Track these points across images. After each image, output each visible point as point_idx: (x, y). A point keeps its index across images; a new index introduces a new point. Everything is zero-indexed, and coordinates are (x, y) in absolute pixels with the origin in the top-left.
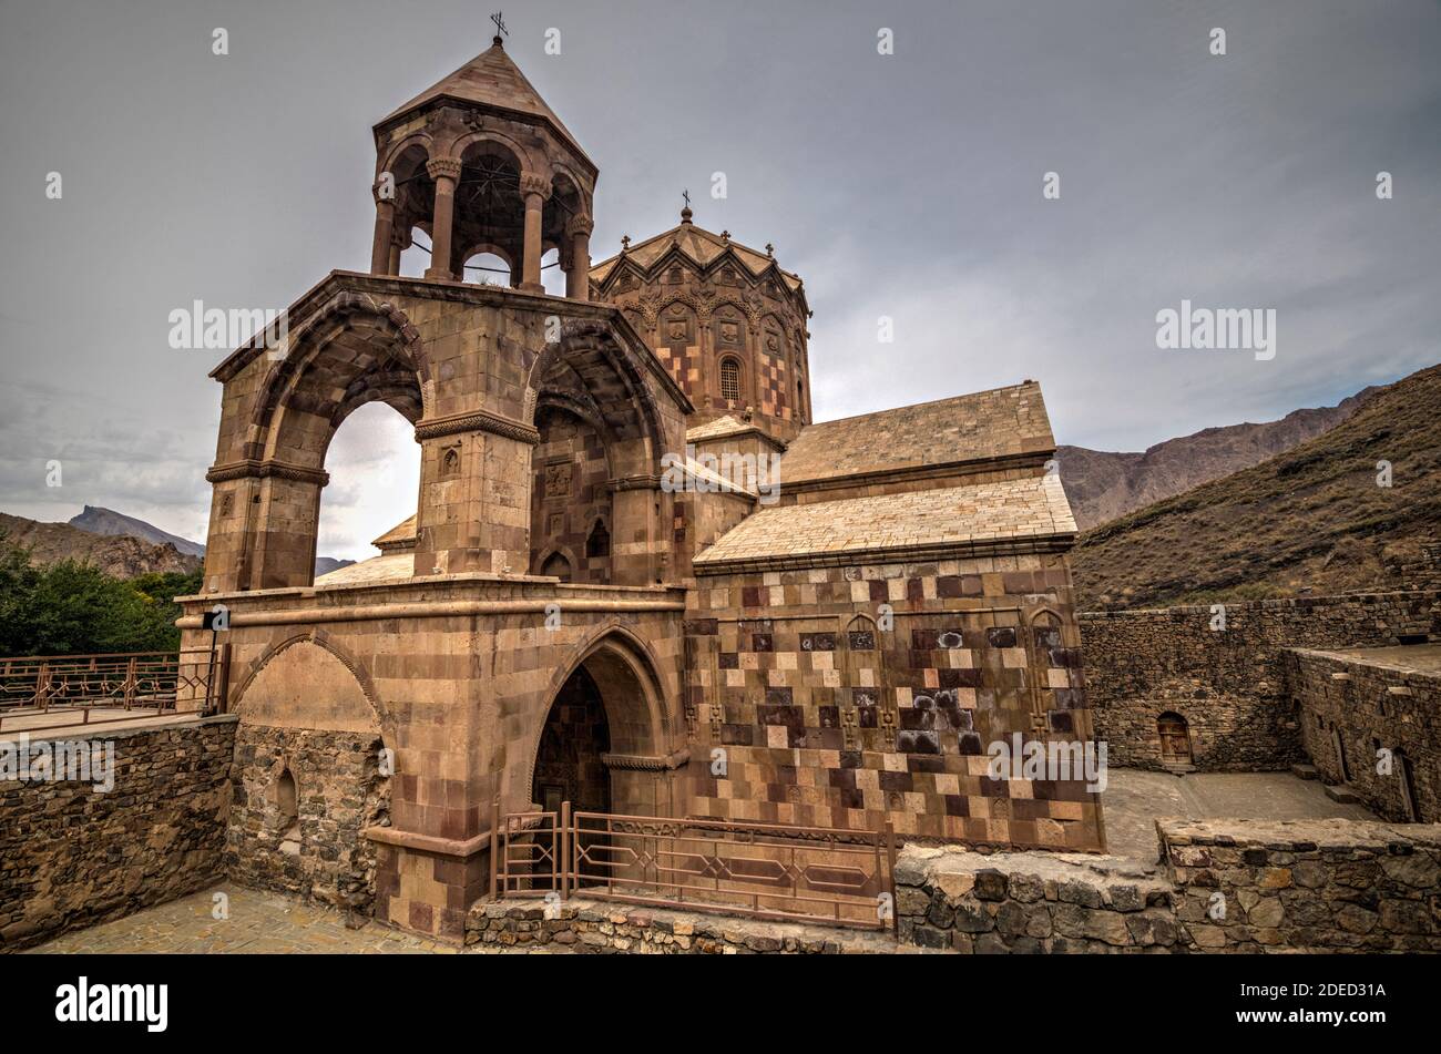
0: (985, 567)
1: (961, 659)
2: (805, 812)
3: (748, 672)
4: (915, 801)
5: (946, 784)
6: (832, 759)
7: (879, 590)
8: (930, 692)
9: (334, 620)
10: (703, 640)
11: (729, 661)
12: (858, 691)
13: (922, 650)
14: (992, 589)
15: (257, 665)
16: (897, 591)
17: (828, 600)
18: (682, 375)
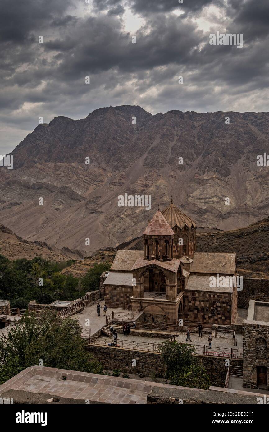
0: (222, 295)
1: (218, 304)
2: (199, 320)
3: (192, 304)
4: (212, 319)
5: (216, 318)
6: (203, 314)
7: (210, 296)
8: (215, 308)
9: (158, 303)
10: (186, 299)
11: (190, 302)
12: (206, 307)
13: (214, 303)
14: (223, 297)
15: (146, 307)
16: (212, 296)
17: (203, 296)
18: (177, 249)
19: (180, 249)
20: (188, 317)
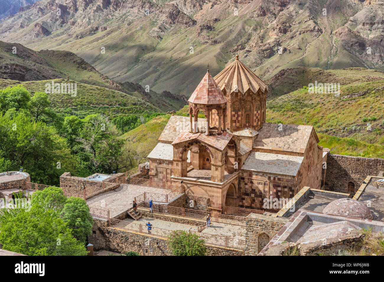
0: (284, 177)
1: (279, 189)
2: (256, 205)
3: (249, 186)
7: (269, 178)
8: (275, 193)
9: (202, 185)
10: (242, 180)
11: (246, 184)
12: (265, 191)
14: (285, 181)
15: (188, 188)
16: (272, 178)
17: (262, 178)
18: (237, 118)
19: (242, 119)
20: (244, 201)
